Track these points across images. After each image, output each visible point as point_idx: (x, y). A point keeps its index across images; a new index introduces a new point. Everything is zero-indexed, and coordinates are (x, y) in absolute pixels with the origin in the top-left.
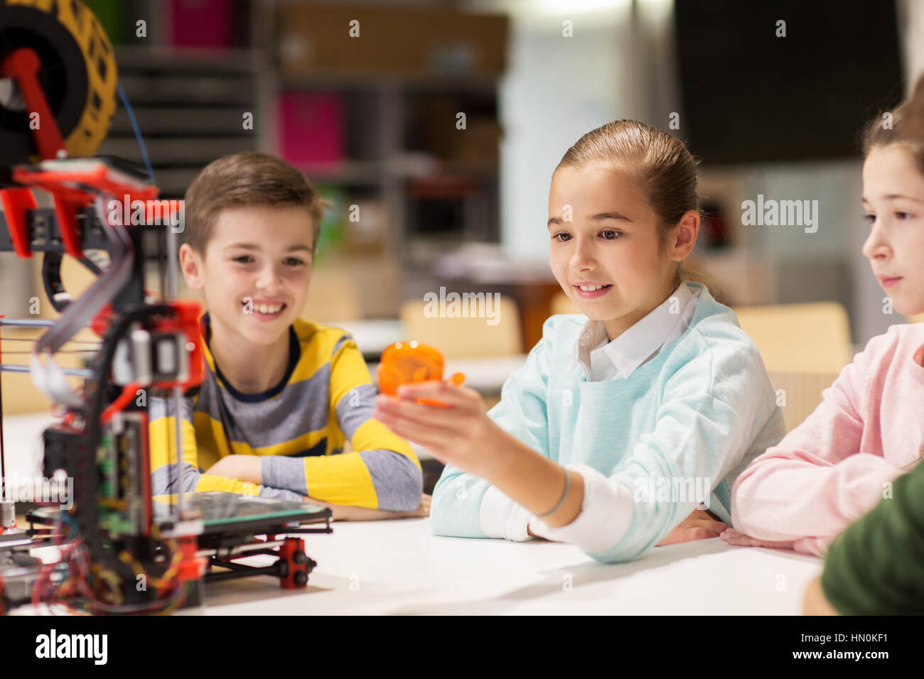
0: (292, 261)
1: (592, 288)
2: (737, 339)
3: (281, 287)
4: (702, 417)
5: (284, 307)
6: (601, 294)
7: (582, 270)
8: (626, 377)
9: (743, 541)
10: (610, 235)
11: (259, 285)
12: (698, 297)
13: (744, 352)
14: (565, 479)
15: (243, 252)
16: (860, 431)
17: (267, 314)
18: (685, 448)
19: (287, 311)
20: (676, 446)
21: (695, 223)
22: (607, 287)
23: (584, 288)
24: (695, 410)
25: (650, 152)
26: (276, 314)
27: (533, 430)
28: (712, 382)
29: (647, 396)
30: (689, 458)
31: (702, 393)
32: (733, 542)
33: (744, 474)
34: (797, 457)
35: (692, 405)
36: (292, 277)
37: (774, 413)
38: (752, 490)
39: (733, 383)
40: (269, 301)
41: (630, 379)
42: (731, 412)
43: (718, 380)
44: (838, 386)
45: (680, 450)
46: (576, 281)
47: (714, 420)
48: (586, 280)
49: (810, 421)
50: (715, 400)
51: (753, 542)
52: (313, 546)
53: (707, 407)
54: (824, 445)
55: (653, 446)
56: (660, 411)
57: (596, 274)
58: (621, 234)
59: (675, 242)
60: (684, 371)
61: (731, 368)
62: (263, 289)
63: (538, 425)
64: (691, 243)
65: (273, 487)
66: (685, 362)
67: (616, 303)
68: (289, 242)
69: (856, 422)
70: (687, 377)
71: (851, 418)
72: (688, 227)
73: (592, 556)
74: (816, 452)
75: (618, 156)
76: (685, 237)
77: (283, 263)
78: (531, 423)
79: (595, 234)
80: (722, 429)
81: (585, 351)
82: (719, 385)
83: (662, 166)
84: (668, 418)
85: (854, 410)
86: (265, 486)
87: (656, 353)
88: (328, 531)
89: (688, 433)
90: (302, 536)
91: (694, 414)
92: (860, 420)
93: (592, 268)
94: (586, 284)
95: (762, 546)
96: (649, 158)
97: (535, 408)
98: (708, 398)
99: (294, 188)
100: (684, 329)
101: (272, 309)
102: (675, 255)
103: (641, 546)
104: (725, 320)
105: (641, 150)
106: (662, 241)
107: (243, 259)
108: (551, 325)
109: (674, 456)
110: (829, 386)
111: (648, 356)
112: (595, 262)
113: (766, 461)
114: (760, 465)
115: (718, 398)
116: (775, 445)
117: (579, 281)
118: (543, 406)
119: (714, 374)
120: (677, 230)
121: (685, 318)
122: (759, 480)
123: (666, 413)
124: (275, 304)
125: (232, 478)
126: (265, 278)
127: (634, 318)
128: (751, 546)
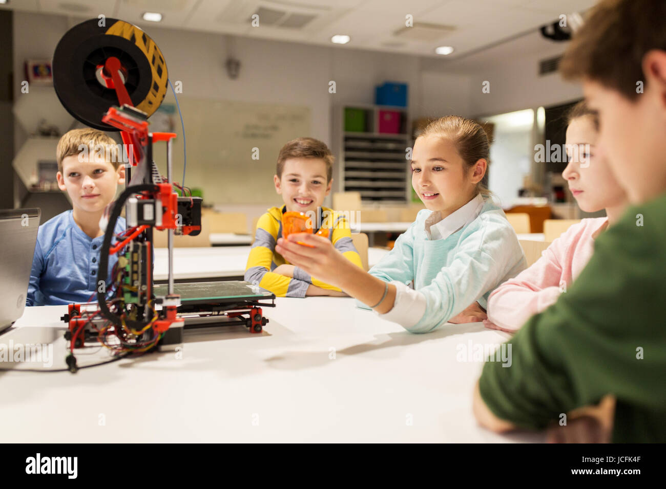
0: (316, 182)
1: (429, 195)
2: (501, 223)
3: (309, 193)
4: (474, 260)
5: (312, 202)
6: (433, 198)
7: (424, 186)
8: (445, 239)
9: (492, 326)
10: (437, 169)
11: (300, 192)
12: (485, 202)
13: (502, 230)
14: (385, 289)
15: (294, 177)
16: (560, 273)
17: (303, 204)
18: (463, 276)
19: (313, 203)
20: (458, 275)
21: (484, 165)
22: (436, 195)
23: (426, 195)
24: (471, 256)
25: (461, 129)
26: (307, 205)
27: (406, 262)
28: (482, 242)
29: (454, 249)
30: (464, 282)
31: (476, 249)
32: (487, 326)
33: (494, 291)
34: (523, 285)
35: (470, 254)
36: (315, 189)
37: (520, 260)
38: (496, 301)
39: (494, 245)
40: (304, 199)
41: (447, 240)
42: (490, 259)
43: (485, 242)
44: (550, 249)
45: (460, 277)
46: (422, 192)
47: (481, 263)
48: (426, 191)
49: (534, 266)
50: (483, 253)
51: (497, 328)
52: (266, 312)
53: (478, 255)
54: (539, 279)
55: (446, 274)
56: (455, 256)
57: (431, 188)
58: (443, 169)
59: (473, 174)
60: (469, 237)
61: (494, 237)
62: (301, 194)
63: (408, 259)
64: (481, 175)
65: (298, 279)
66: (471, 233)
67: (440, 203)
68: (314, 174)
69: (559, 269)
70: (470, 240)
71: (556, 266)
72: (480, 167)
73: (406, 329)
74: (534, 283)
75: (445, 131)
76: (479, 172)
77: (312, 183)
78: (405, 258)
79: (431, 169)
80: (485, 268)
81: (428, 226)
82: (486, 245)
83: (467, 136)
84: (458, 260)
85: (558, 262)
86: (294, 279)
87: (462, 227)
88: (273, 305)
89: (465, 268)
90: (261, 307)
91: (470, 259)
92: (561, 267)
93: (428, 185)
94: (426, 193)
95: (501, 330)
96: (460, 133)
97: (408, 251)
98: (479, 251)
99: (316, 150)
100: (476, 217)
101: (306, 202)
102: (473, 181)
103: (433, 325)
104: (495, 213)
105: (457, 128)
106: (465, 173)
107: (294, 180)
108: (420, 214)
109: (456, 280)
110: (546, 249)
111: (457, 229)
112: (430, 182)
113: (507, 285)
114: (504, 287)
115: (485, 252)
116: (514, 277)
117: (423, 191)
118: (412, 249)
119: (484, 239)
120: (475, 167)
121: (477, 212)
122: (500, 295)
123: (458, 257)
124: (307, 200)
125: (280, 274)
126: (302, 189)
127: (452, 210)
128: (496, 329)
